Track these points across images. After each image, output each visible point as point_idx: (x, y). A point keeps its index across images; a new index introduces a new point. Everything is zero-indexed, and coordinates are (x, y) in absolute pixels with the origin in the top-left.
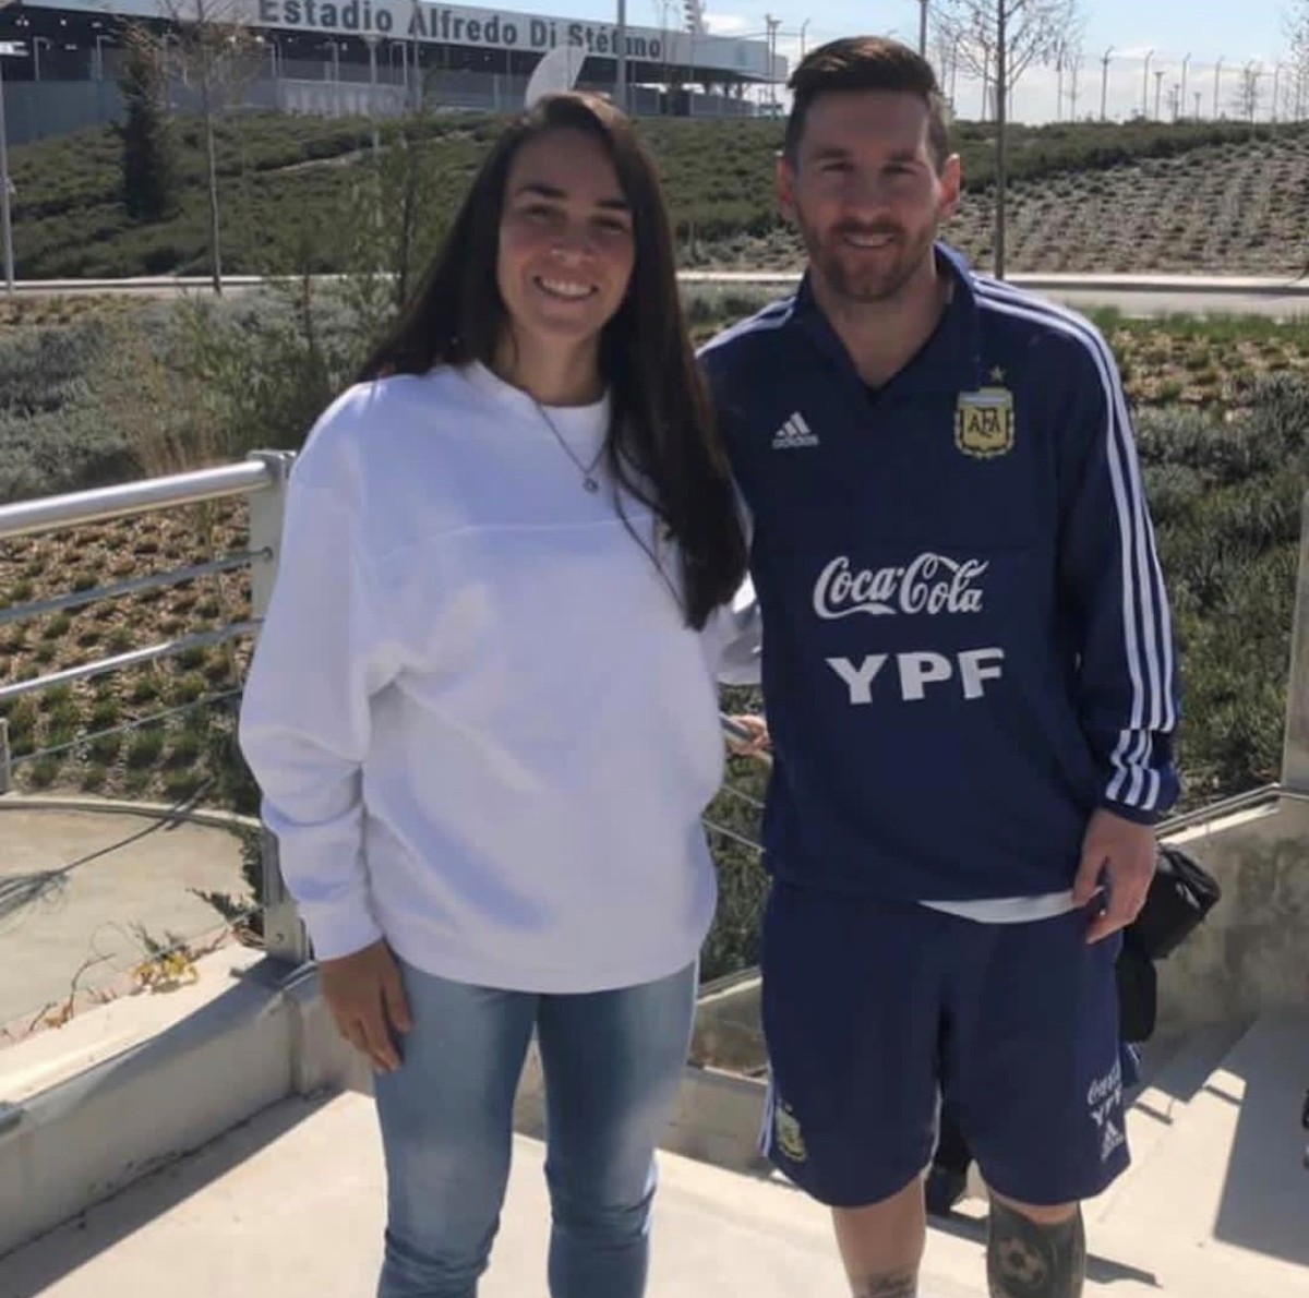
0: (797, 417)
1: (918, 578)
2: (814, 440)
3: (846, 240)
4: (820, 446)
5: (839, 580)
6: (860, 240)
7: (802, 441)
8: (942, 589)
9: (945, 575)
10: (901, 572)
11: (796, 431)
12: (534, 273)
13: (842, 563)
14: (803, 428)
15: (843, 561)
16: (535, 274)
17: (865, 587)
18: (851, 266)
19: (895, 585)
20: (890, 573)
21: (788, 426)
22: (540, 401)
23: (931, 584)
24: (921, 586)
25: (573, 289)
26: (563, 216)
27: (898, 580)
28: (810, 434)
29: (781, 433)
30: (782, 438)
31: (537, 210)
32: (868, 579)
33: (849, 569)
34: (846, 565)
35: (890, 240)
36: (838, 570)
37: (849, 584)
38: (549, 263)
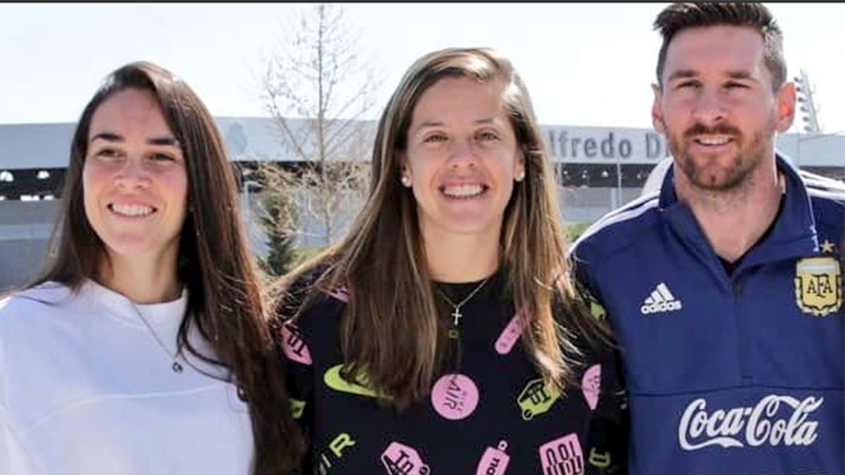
0: (662, 287)
1: (763, 416)
2: (677, 305)
3: (698, 141)
4: (682, 310)
5: (697, 419)
6: (706, 139)
7: (667, 307)
8: (781, 426)
9: (786, 412)
10: (748, 411)
11: (661, 300)
12: (106, 202)
13: (701, 404)
14: (669, 296)
15: (701, 403)
16: (108, 202)
17: (718, 424)
18: (701, 161)
19: (743, 422)
20: (739, 412)
21: (655, 294)
22: (135, 301)
23: (773, 421)
24: (766, 422)
25: (134, 210)
26: (122, 154)
27: (746, 418)
28: (675, 300)
29: (648, 301)
30: (650, 304)
31: (108, 152)
32: (721, 418)
33: (706, 410)
34: (702, 407)
35: (730, 140)
36: (697, 410)
37: (704, 422)
38: (115, 192)
